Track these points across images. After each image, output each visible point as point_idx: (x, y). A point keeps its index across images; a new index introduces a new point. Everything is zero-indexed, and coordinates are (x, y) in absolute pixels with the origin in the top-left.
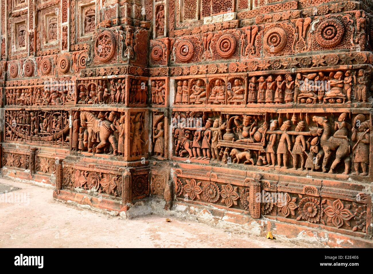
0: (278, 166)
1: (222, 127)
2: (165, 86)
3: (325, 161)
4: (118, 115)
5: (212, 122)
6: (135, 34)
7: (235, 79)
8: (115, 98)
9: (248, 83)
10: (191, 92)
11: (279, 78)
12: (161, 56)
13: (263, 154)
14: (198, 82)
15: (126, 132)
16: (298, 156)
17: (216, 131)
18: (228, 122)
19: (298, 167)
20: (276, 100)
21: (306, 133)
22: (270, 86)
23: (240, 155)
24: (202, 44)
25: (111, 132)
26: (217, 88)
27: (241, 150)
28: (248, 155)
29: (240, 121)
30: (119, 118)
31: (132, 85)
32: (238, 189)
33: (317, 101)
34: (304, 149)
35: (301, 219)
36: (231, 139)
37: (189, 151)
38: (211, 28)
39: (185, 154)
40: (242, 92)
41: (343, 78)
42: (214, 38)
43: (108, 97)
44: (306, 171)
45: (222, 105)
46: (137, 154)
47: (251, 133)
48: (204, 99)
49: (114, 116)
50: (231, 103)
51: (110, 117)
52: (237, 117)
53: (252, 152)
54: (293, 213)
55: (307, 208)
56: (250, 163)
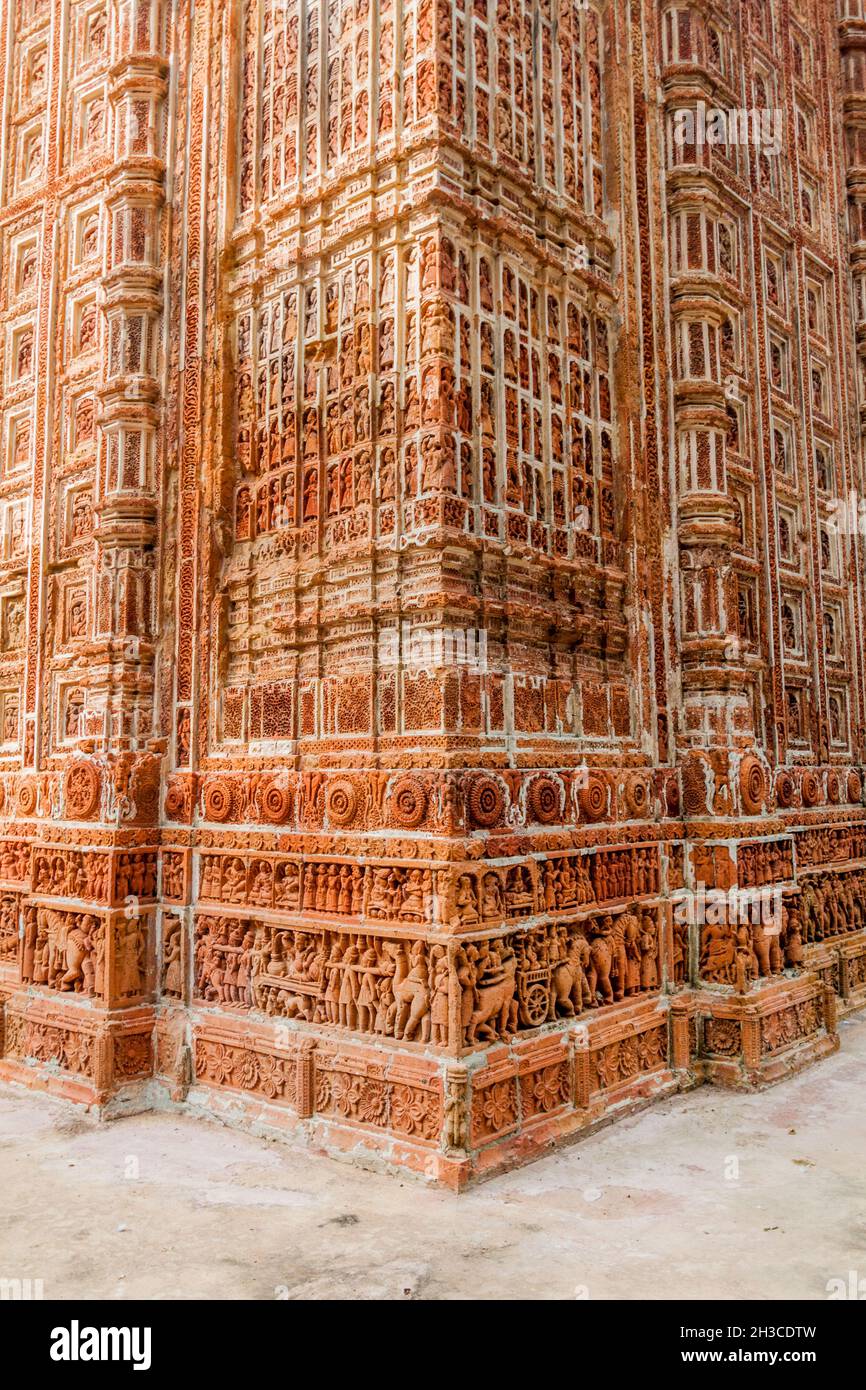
0: (340, 1025)
1: (265, 949)
2: (184, 865)
3: (398, 1020)
4: (96, 921)
5: (253, 937)
6: (133, 769)
7: (285, 864)
8: (93, 890)
9: (305, 873)
10: (224, 881)
11: (343, 872)
12: (181, 806)
13: (322, 1003)
14: (235, 862)
15: (108, 952)
16: (366, 1008)
17: (256, 954)
18: (273, 940)
19: (366, 1027)
20: (340, 909)
21: (375, 970)
22: (332, 882)
23: (290, 1002)
24: (244, 792)
25: (86, 952)
26: (263, 875)
27: (293, 993)
28: (300, 1002)
29: (290, 939)
30: (98, 926)
31: (121, 865)
32: (282, 1064)
33: (391, 915)
34: (372, 998)
35: (363, 1120)
36: (278, 973)
37: (219, 988)
38: (258, 764)
39: (213, 996)
40: (295, 889)
41: (421, 882)
42: (260, 784)
43: (83, 885)
44: (375, 1036)
45: (266, 909)
46: (130, 994)
47: (305, 964)
48: (242, 895)
49: (90, 923)
50: (281, 907)
51: (83, 925)
52: (285, 934)
53: (309, 998)
54: (354, 1109)
55: (371, 1099)
56: (304, 1018)
